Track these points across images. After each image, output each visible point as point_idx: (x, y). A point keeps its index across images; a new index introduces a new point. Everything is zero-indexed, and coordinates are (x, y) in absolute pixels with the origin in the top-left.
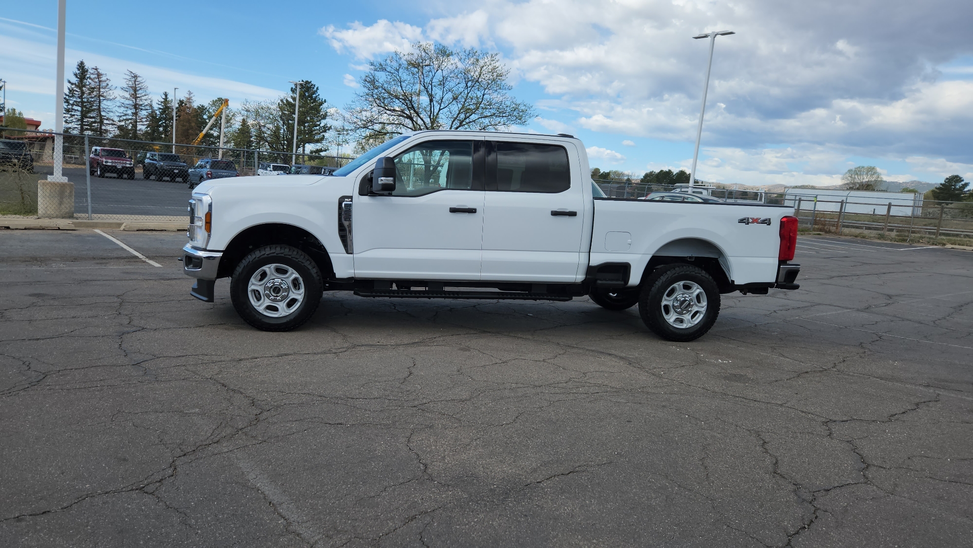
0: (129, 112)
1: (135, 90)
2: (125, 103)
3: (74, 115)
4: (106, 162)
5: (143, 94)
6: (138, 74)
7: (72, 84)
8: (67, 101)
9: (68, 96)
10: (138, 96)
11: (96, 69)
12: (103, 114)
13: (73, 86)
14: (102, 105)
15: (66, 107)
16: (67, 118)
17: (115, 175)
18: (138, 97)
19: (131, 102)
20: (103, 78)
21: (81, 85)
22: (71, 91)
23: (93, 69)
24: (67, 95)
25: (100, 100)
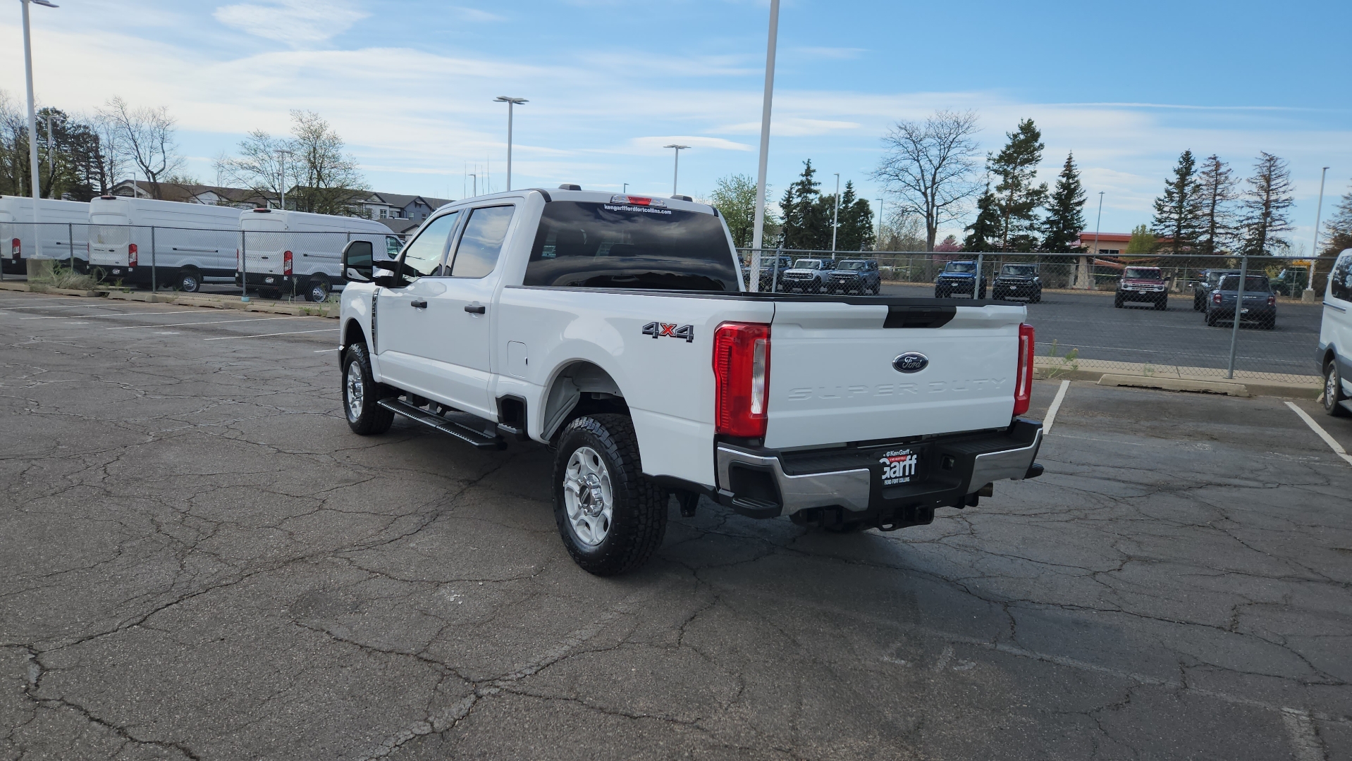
0: (1258, 213)
1: (1268, 179)
2: (1250, 200)
3: (1169, 226)
4: (1126, 286)
5: (1281, 185)
6: (1276, 155)
7: (1171, 184)
8: (1160, 208)
9: (1163, 200)
10: (1272, 187)
11: (1215, 158)
12: (1217, 219)
13: (1172, 187)
14: (1217, 208)
15: (1159, 216)
16: (1158, 231)
17: (1152, 305)
18: (1272, 190)
19: (1258, 199)
20: (1222, 169)
21: (1181, 185)
22: (1169, 193)
23: (1210, 158)
24: (1161, 200)
25: (1215, 201)
